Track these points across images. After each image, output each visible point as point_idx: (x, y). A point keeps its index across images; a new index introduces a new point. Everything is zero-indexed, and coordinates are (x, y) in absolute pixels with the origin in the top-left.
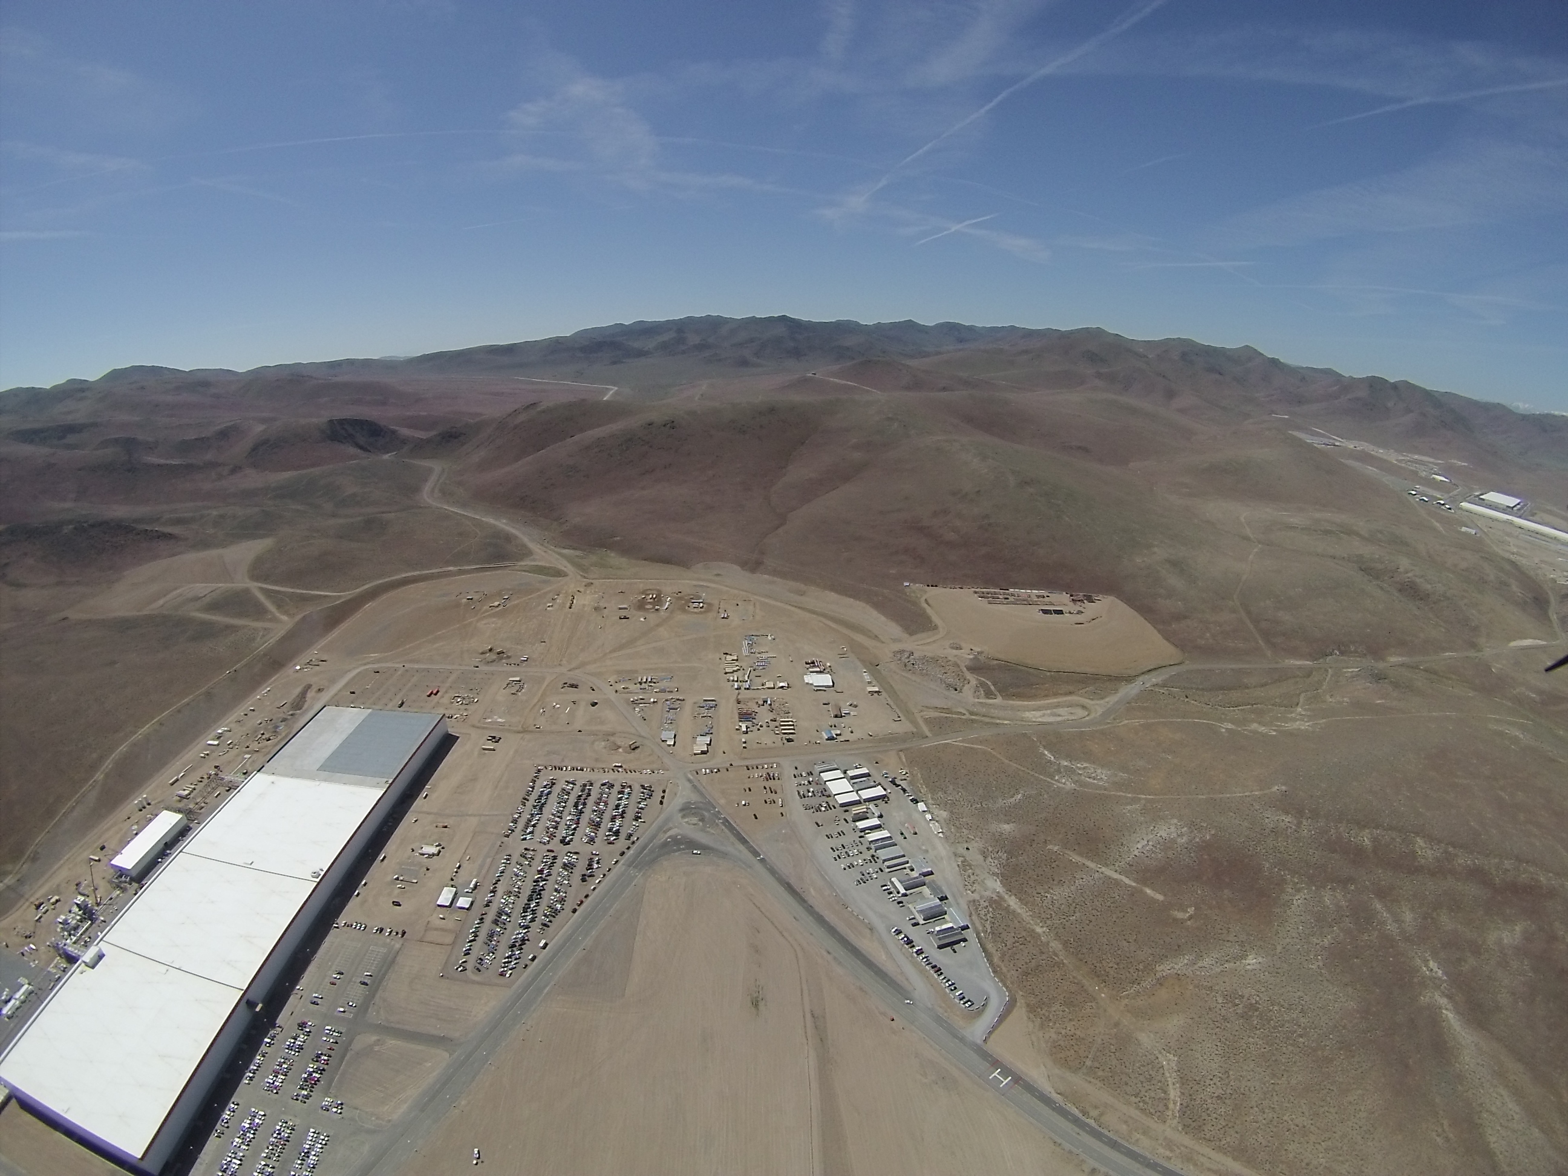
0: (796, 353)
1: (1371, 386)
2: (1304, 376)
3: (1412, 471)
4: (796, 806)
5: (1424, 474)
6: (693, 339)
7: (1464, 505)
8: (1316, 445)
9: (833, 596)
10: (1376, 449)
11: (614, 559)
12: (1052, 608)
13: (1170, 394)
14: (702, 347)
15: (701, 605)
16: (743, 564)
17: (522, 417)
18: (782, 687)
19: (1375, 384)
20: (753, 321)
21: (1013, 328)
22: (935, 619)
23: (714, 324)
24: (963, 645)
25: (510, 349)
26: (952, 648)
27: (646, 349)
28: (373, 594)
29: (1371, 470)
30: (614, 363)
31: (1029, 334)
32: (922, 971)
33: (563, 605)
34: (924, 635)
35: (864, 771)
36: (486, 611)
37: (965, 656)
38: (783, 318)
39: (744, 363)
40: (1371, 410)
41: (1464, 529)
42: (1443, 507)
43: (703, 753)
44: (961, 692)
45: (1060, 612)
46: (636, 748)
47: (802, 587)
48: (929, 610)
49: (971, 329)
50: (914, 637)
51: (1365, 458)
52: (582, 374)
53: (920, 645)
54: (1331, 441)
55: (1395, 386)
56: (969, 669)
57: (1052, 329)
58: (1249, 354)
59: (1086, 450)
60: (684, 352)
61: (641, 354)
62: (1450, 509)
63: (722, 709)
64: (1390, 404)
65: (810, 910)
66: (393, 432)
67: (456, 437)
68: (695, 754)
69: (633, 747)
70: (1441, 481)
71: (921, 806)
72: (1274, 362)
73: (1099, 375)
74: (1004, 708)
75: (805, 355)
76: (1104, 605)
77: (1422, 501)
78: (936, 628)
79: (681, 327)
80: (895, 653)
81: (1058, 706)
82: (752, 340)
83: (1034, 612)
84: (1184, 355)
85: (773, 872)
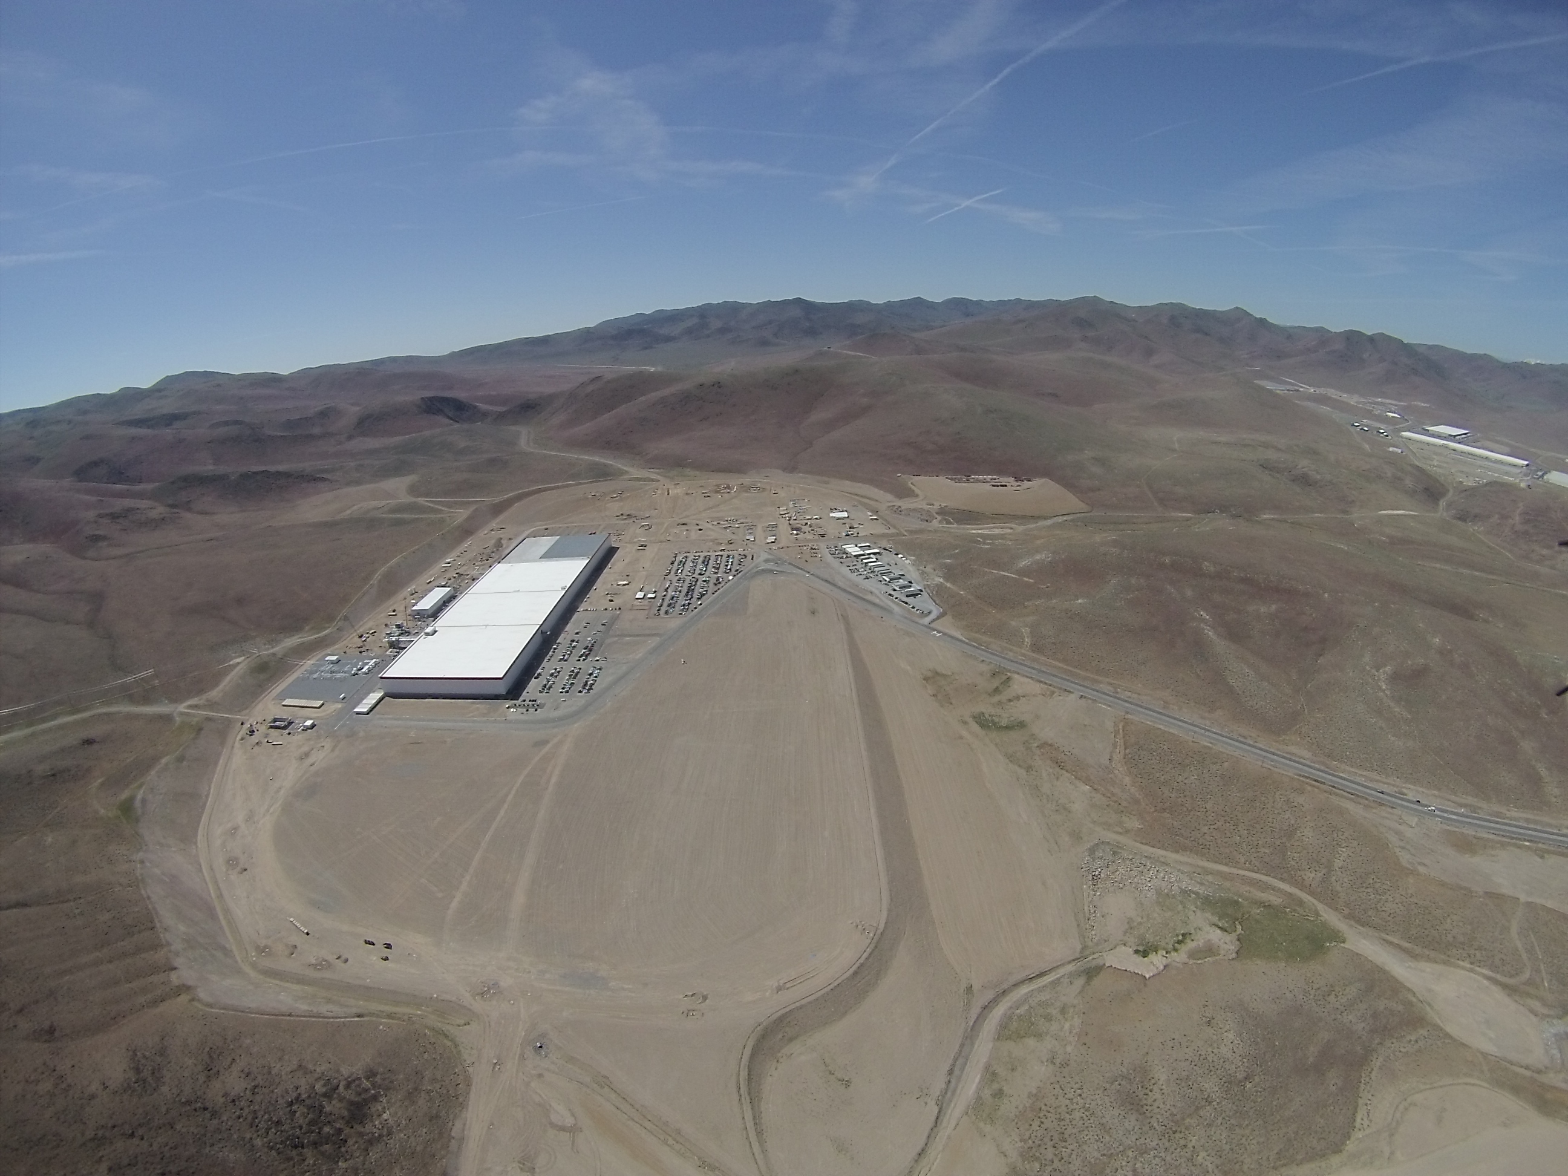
0: (812, 332)
1: (1348, 339)
2: (1289, 334)
3: (1368, 410)
4: (829, 558)
5: (1377, 412)
6: (716, 324)
7: (1405, 434)
8: (1278, 392)
9: (848, 482)
10: (1340, 393)
11: (688, 471)
12: (999, 484)
13: (1149, 353)
14: (723, 331)
15: (758, 489)
16: (784, 470)
17: (590, 388)
18: (816, 518)
19: (1352, 338)
20: (769, 304)
21: (1019, 301)
22: (917, 491)
23: (734, 309)
24: (934, 503)
25: (545, 340)
26: (927, 505)
27: (673, 334)
28: (519, 498)
29: (1325, 409)
30: (646, 348)
31: (1031, 305)
32: (898, 604)
33: (663, 494)
34: (908, 499)
35: (868, 544)
36: (608, 500)
37: (937, 506)
38: (799, 301)
39: (764, 343)
40: (1347, 361)
41: (1391, 449)
42: (1382, 435)
43: (772, 542)
44: (931, 522)
45: (1006, 486)
46: (732, 543)
47: (826, 479)
48: (913, 487)
49: (979, 303)
50: (902, 500)
51: (1324, 400)
52: (618, 359)
53: (905, 504)
54: (1297, 388)
55: (1372, 339)
56: (937, 513)
57: (1053, 300)
58: (1240, 314)
59: (1055, 395)
60: (708, 336)
61: (668, 339)
62: (1387, 436)
63: (780, 527)
64: (1365, 356)
65: (839, 588)
66: (475, 407)
67: (533, 408)
68: (768, 543)
69: (730, 542)
70: (1393, 417)
71: (900, 556)
72: (1262, 322)
73: (1085, 339)
74: (958, 528)
75: (821, 333)
76: (1037, 483)
77: (1362, 431)
78: (917, 496)
79: (704, 313)
80: (889, 507)
81: (994, 528)
82: (770, 322)
83: (987, 486)
84: (1172, 319)
85: (818, 577)
